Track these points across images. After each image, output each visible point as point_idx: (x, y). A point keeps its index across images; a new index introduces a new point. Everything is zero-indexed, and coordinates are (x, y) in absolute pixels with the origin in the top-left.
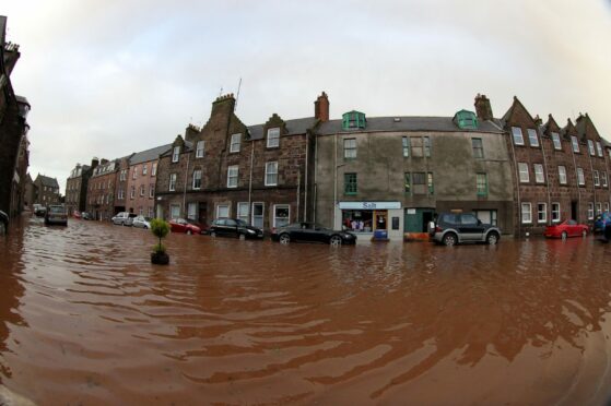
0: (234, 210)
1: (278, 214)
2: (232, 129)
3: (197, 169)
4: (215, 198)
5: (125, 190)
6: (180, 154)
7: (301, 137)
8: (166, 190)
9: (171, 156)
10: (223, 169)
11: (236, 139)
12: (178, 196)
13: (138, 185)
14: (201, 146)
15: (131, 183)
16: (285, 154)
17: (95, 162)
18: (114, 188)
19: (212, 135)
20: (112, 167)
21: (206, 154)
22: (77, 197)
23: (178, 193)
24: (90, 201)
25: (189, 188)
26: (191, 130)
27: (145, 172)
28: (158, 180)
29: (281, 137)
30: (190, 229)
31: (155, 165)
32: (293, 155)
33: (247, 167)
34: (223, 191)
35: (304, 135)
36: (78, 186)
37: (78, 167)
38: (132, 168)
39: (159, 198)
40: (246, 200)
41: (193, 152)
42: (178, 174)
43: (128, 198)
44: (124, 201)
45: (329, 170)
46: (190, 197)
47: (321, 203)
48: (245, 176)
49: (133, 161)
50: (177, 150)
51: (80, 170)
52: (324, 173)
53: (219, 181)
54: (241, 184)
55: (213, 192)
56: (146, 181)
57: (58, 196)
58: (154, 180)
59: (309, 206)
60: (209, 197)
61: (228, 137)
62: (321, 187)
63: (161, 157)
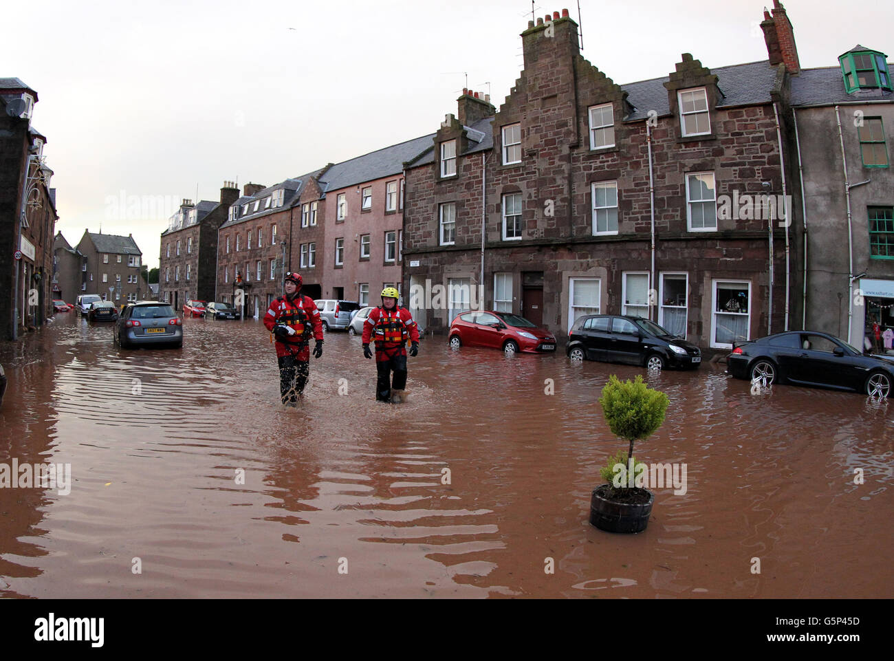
0: (614, 290)
1: (721, 305)
2: (585, 93)
3: (509, 191)
4: (565, 262)
5: (318, 246)
6: (459, 158)
7: (760, 112)
8: (431, 242)
9: (435, 164)
10: (580, 190)
11: (601, 117)
12: (465, 258)
13: (351, 236)
14: (511, 136)
15: (331, 232)
16: (730, 153)
17: (230, 194)
18: (288, 245)
19: (535, 109)
20: (277, 199)
21: (529, 155)
22: (190, 270)
23: (465, 250)
24: (226, 275)
25: (494, 238)
26: (471, 103)
27: (368, 204)
28: (405, 221)
29: (714, 111)
30: (512, 339)
31: (393, 188)
32: (748, 157)
33: (640, 185)
34: (584, 245)
35: (767, 106)
36: (192, 246)
37: (186, 207)
38: (330, 198)
39: (415, 264)
40: (643, 266)
41: (493, 152)
42: (459, 205)
43: (327, 264)
44: (318, 271)
45: (833, 196)
46: (498, 259)
47: (821, 279)
48: (636, 206)
49: (331, 182)
50: (450, 150)
51: (193, 214)
52: (823, 204)
53: (571, 220)
54: (630, 228)
55: (557, 247)
56: (373, 225)
57: (142, 270)
58: (396, 222)
59: (796, 287)
60: (547, 259)
61: (580, 114)
62: (818, 239)
63: (409, 167)
